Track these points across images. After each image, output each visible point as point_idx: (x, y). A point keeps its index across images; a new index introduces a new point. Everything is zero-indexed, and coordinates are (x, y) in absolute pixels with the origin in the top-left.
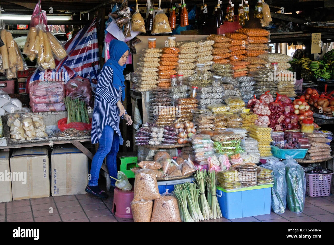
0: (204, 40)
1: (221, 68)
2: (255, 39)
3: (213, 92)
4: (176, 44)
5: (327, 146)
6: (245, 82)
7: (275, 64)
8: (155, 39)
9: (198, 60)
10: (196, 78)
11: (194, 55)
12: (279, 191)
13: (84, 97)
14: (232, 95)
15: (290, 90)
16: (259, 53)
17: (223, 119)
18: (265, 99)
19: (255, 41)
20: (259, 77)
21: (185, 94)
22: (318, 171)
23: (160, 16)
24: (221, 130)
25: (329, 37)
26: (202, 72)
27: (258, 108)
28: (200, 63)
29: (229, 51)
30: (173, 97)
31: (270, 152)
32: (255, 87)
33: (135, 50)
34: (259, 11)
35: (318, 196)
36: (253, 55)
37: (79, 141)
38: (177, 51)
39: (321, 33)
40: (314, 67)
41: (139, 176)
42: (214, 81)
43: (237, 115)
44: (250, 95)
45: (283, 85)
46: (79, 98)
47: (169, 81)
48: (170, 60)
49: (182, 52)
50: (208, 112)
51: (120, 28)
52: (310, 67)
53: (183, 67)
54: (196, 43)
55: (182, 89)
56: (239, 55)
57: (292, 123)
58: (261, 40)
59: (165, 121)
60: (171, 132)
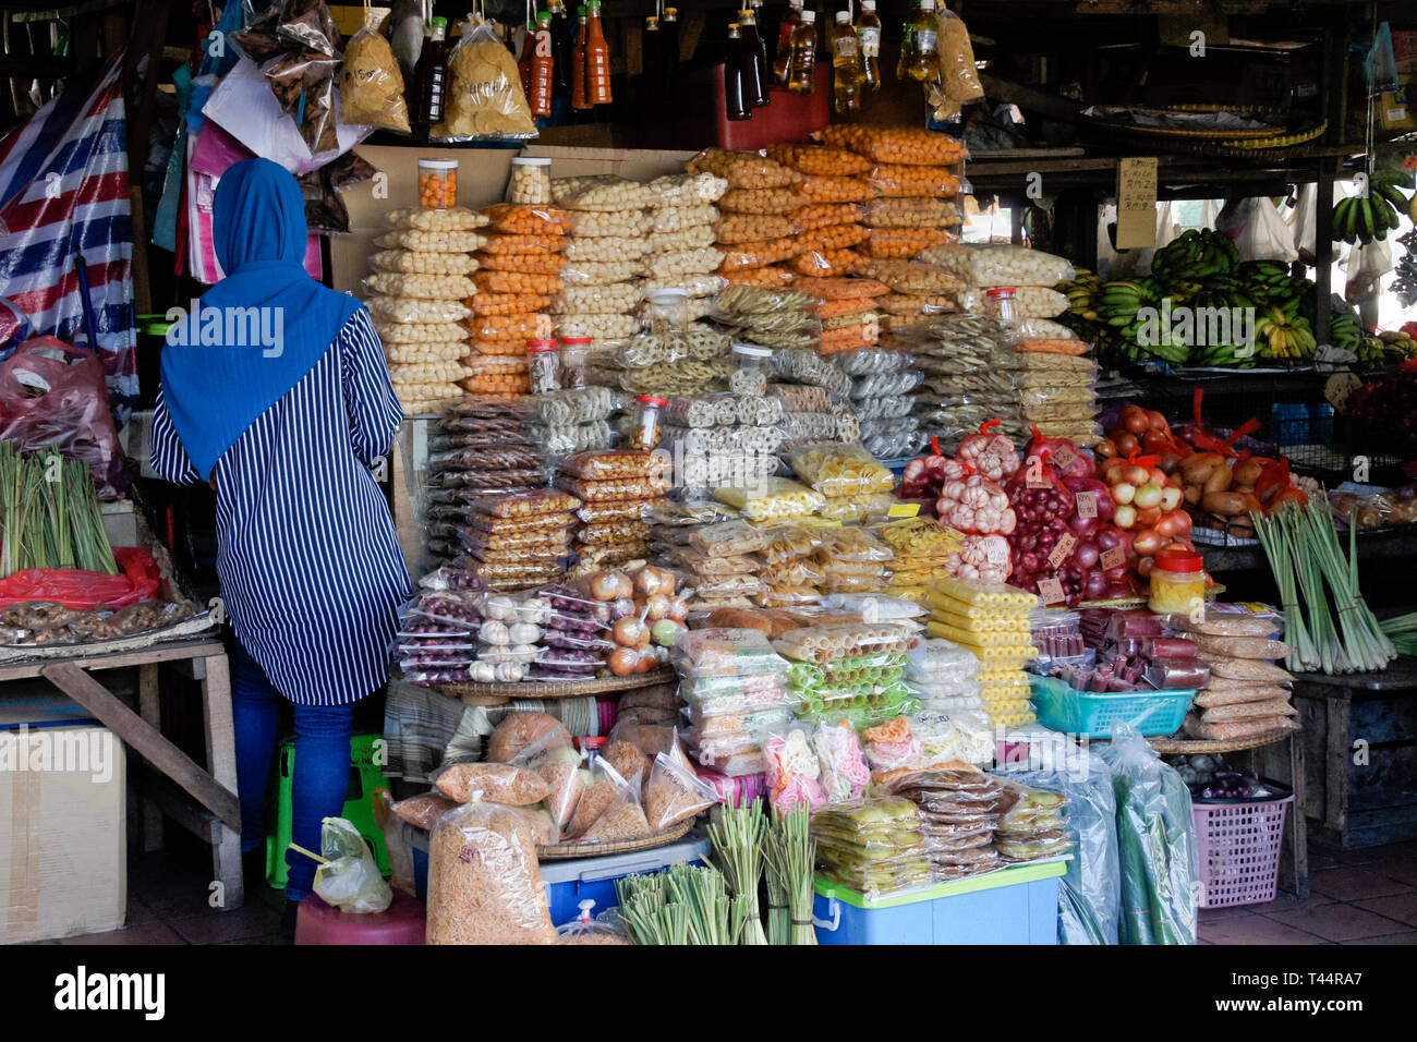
0: (678, 174)
1: (764, 310)
2: (902, 174)
3: (737, 425)
4: (552, 193)
5: (1281, 678)
6: (877, 376)
7: (1003, 295)
8: (453, 164)
9: (656, 268)
10: (654, 356)
11: (635, 246)
12: (1090, 890)
13: (80, 443)
14: (823, 438)
15: (1074, 416)
16: (921, 239)
17: (806, 550)
18: (982, 456)
19: (905, 183)
20: (944, 352)
21: (603, 433)
22: (1231, 788)
23: (479, 53)
24: (798, 604)
25: (1173, 178)
26: (674, 326)
27: (960, 501)
28: (661, 284)
29: (790, 230)
30: (550, 445)
31: (1028, 704)
32: (926, 398)
33: (344, 212)
34: (925, 46)
35: (1231, 904)
36: (895, 251)
37: (82, 663)
38: (561, 224)
39: (1155, 160)
40: (1122, 311)
41: (452, 844)
42: (740, 372)
43: (864, 535)
44: (900, 436)
45: (1043, 392)
46: (62, 446)
47: (521, 368)
48: (524, 269)
49: (580, 229)
50: (729, 519)
51: (284, 102)
52: (1102, 309)
53: (588, 301)
54: (646, 190)
55: (590, 408)
56: (836, 250)
57: (1105, 568)
58: (928, 183)
59: (520, 562)
60: (576, 620)
